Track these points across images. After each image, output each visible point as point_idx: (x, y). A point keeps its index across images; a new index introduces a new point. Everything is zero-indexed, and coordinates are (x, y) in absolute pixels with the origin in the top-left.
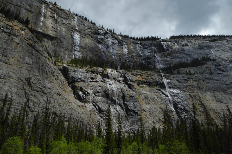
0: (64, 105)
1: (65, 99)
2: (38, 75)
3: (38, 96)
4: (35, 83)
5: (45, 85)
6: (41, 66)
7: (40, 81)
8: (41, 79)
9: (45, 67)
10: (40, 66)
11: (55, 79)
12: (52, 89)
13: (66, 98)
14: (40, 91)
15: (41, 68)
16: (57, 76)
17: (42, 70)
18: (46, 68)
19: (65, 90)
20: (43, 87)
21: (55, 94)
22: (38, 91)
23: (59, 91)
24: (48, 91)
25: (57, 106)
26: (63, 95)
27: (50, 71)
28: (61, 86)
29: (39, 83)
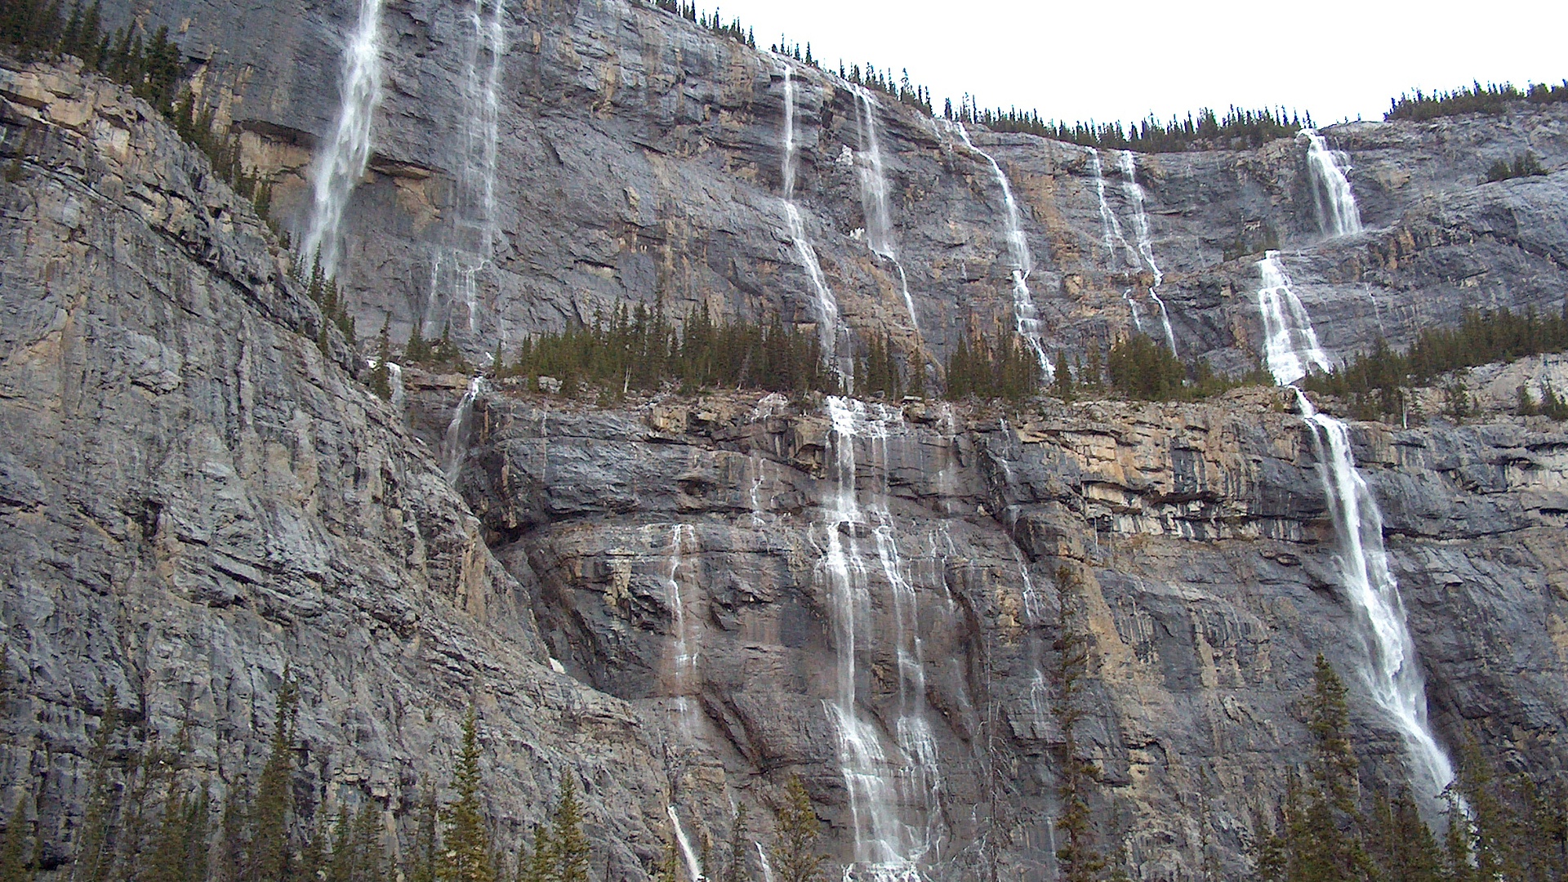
0: (439, 714)
1: (451, 662)
2: (226, 470)
3: (217, 644)
4: (198, 535)
5: (275, 556)
6: (257, 402)
7: (239, 517)
8: (244, 507)
9: (284, 406)
10: (248, 402)
11: (365, 498)
12: (341, 582)
13: (459, 658)
14: (238, 601)
15: (257, 418)
16: (385, 472)
17: (258, 430)
18: (299, 414)
19: (461, 589)
20: (265, 569)
21: (361, 622)
22: (224, 604)
23: (400, 599)
24: (306, 605)
25: (380, 726)
26: (437, 633)
27: (330, 438)
28: (419, 557)
29: (235, 539)
